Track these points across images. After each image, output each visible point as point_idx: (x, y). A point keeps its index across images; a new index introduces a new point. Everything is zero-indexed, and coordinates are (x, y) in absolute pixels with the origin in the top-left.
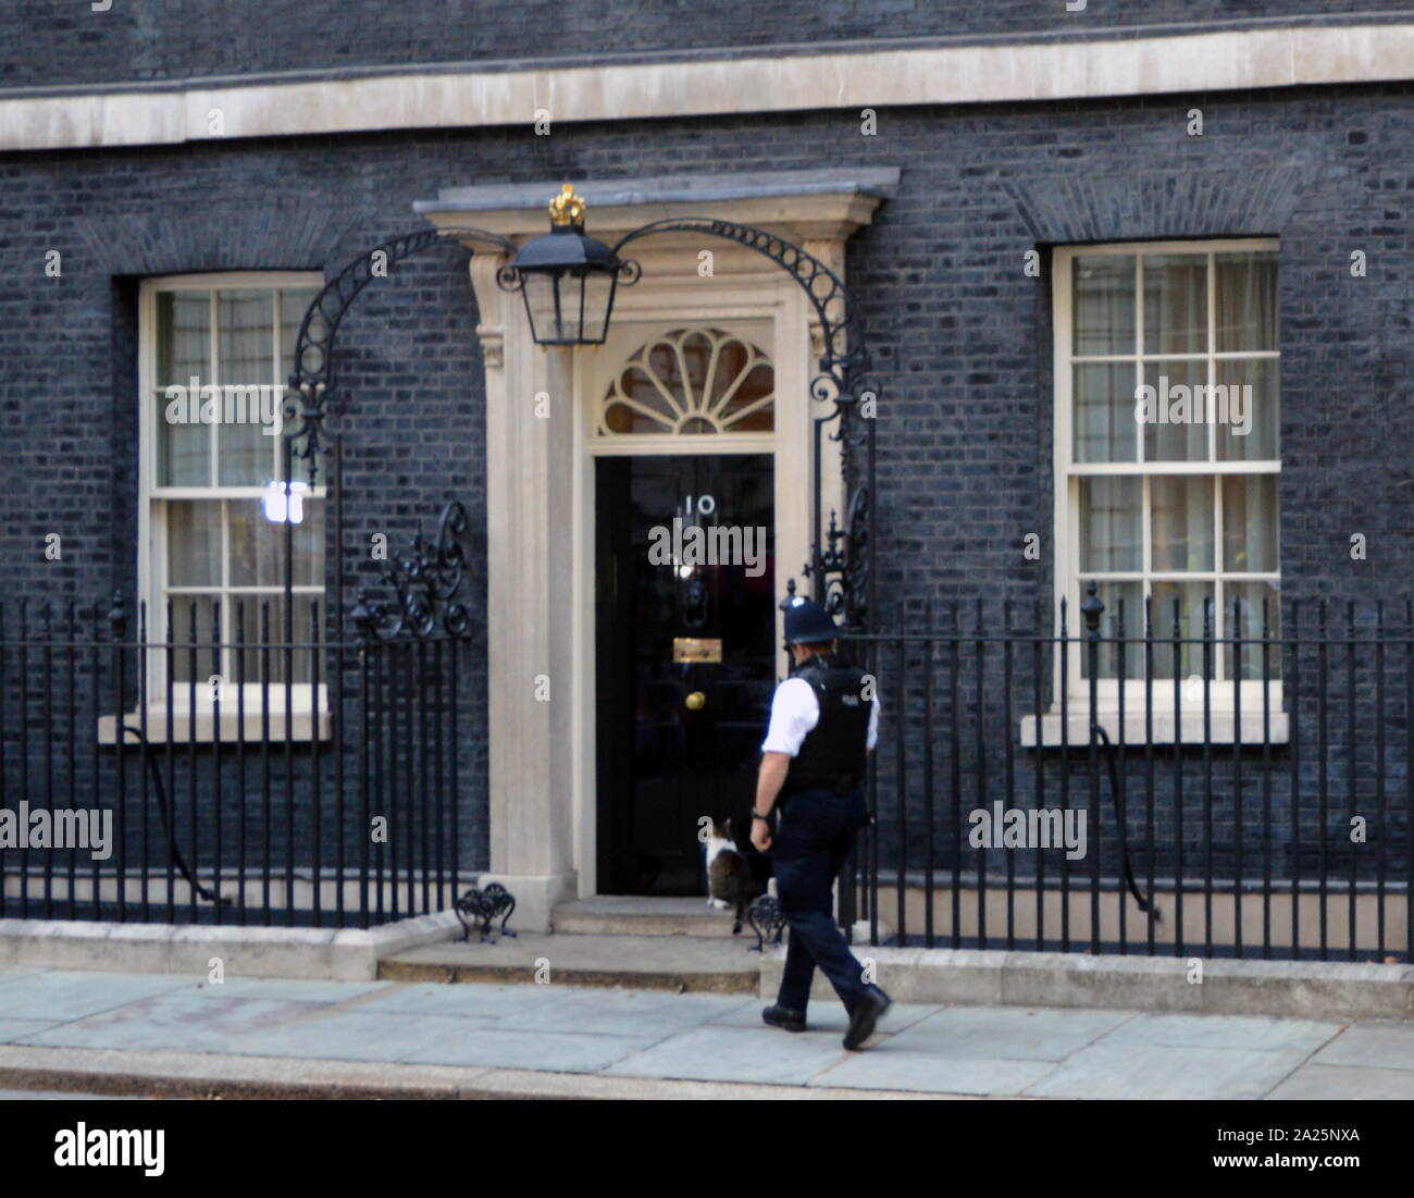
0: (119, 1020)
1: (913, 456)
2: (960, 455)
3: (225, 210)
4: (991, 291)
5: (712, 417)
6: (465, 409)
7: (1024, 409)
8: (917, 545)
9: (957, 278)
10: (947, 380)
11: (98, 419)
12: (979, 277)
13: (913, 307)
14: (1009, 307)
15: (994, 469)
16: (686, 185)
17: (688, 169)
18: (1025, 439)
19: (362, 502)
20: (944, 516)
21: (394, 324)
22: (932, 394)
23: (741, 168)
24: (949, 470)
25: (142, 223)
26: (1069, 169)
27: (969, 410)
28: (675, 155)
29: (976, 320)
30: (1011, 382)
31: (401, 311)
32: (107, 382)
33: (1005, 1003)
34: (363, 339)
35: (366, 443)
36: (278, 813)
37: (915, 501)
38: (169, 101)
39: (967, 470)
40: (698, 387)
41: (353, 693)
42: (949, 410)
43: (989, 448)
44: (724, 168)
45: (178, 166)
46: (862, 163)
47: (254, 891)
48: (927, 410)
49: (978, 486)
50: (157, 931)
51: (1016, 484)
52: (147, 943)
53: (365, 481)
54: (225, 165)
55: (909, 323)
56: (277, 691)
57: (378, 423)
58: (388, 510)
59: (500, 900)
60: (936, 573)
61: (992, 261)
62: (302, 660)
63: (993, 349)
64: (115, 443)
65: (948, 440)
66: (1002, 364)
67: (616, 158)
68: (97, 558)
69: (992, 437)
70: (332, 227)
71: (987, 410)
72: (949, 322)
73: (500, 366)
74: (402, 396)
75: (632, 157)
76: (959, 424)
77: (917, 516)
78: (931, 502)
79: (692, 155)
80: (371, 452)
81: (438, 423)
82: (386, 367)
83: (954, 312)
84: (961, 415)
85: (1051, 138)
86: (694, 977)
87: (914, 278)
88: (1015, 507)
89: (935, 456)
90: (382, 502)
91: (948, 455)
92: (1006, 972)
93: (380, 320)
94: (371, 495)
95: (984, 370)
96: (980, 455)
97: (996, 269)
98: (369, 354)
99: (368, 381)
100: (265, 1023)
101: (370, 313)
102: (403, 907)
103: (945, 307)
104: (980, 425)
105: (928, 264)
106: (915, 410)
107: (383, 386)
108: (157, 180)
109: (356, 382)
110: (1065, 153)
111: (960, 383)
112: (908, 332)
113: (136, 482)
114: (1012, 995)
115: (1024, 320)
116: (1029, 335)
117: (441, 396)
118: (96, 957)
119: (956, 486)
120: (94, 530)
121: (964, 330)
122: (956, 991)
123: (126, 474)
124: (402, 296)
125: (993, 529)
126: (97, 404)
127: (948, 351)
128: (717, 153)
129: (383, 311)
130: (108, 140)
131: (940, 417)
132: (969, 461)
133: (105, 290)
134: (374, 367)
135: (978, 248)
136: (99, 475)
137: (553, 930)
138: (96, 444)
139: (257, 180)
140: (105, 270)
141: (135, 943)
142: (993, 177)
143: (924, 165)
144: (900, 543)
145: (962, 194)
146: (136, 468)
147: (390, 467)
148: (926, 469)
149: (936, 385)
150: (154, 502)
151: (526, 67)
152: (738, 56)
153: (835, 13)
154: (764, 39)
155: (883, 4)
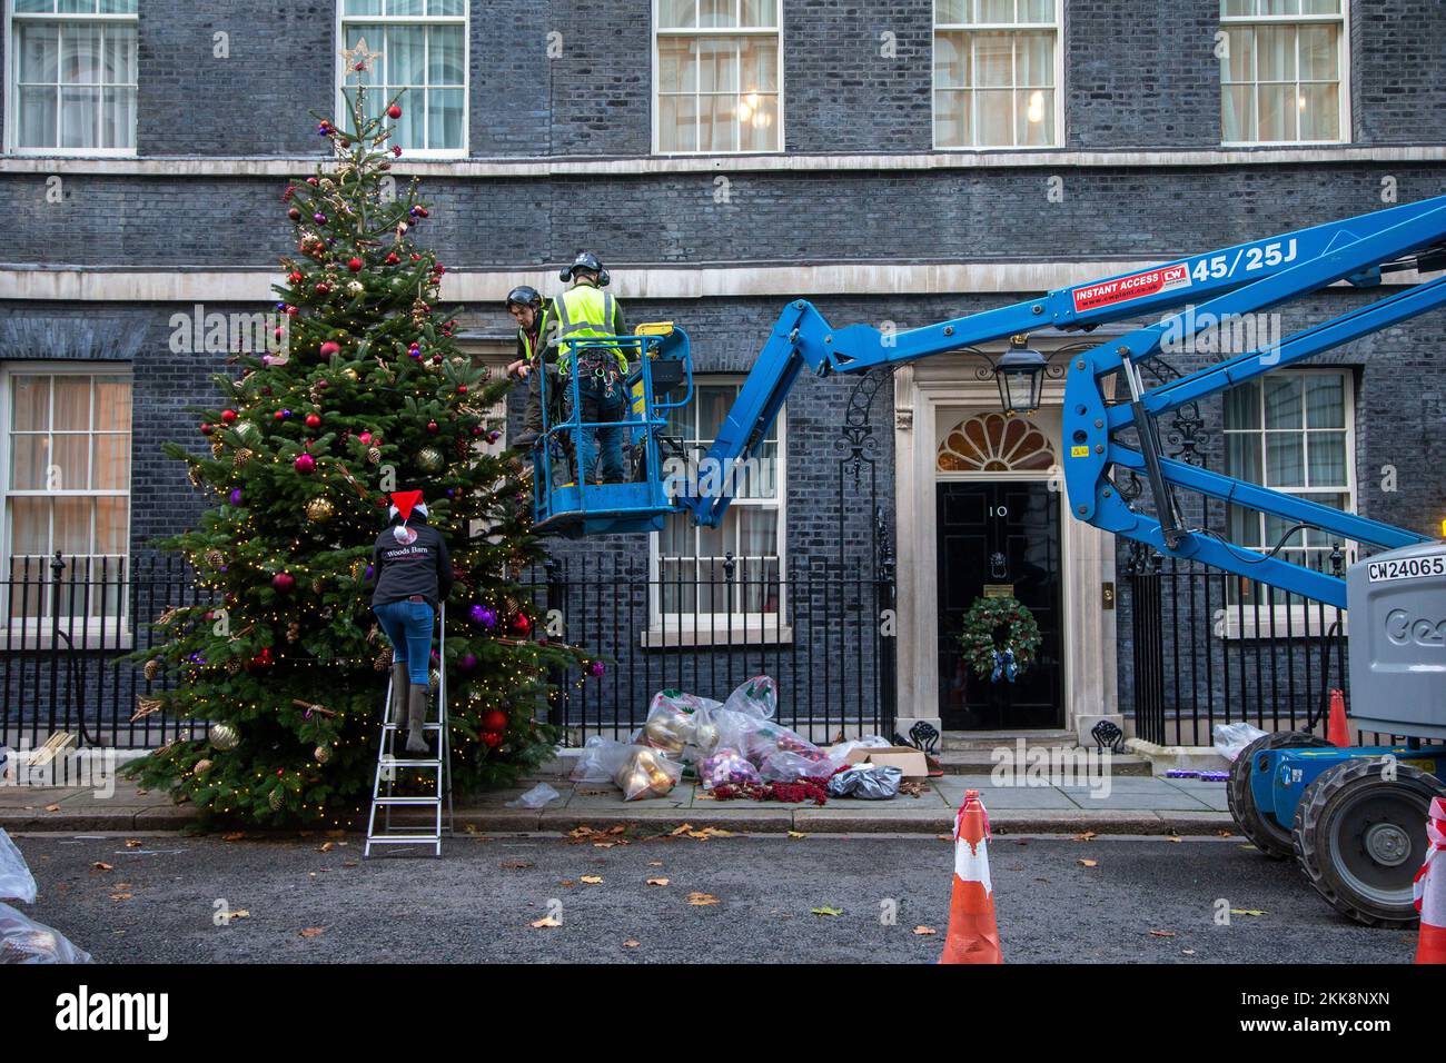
3: (724, 338)
31: (837, 397)
35: (814, 473)
38: (692, 274)
54: (724, 313)
57: (822, 461)
58: (828, 510)
80: (817, 477)
90: (825, 505)
93: (823, 401)
94: (817, 502)
98: (816, 421)
99: (816, 437)
101: (818, 398)
107: (825, 440)
109: (808, 437)
124: (838, 389)
129: (827, 398)
130: (651, 294)
134: (819, 429)
137: (944, 749)
147: (830, 486)
151: (922, 263)
152: (1051, 261)
153: (1104, 239)
154: (1063, 252)
155: (1135, 236)
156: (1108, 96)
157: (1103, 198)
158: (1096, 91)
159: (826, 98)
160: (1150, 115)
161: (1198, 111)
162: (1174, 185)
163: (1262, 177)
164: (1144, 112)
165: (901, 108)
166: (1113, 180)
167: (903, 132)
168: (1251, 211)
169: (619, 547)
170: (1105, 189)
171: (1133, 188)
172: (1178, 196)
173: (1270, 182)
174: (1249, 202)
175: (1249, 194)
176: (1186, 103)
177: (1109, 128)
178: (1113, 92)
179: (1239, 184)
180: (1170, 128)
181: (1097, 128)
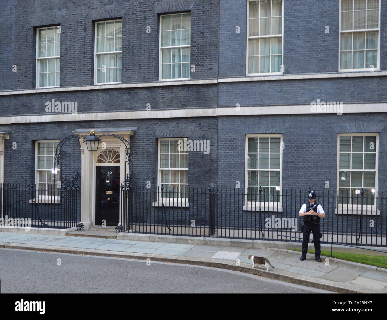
0: (32, 240)
1: (139, 167)
2: (145, 167)
3: (47, 132)
4: (150, 144)
5: (112, 161)
6: (79, 159)
7: (154, 160)
8: (139, 179)
9: (145, 143)
10: (143, 156)
11: (30, 159)
12: (148, 142)
13: (139, 146)
14: (152, 146)
15: (149, 169)
16: (109, 129)
17: (109, 127)
18: (154, 164)
19: (65, 171)
20: (143, 175)
21: (69, 147)
22: (141, 158)
23: (116, 127)
24: (143, 169)
25: (36, 133)
26: (160, 128)
27: (146, 160)
28: (107, 125)
29: (147, 148)
30: (152, 157)
31: (70, 146)
32: (31, 155)
33: (150, 241)
34: (65, 149)
35: (65, 164)
36: (53, 213)
37: (139, 173)
38: (40, 117)
39: (146, 169)
40: (110, 156)
41: (63, 197)
42: (144, 160)
43: (149, 166)
44: (114, 127)
45: (41, 125)
46: (132, 127)
47: (50, 223)
48: (141, 160)
49: (147, 171)
50: (37, 228)
51: (152, 171)
52: (36, 230)
53: (65, 168)
54: (47, 126)
55: (138, 148)
56: (53, 197)
57: (67, 161)
58: (68, 173)
59: (82, 226)
60: (141, 183)
61: (150, 140)
62: (56, 193)
63: (150, 152)
64: (32, 163)
65: (143, 165)
66: (151, 154)
67: (99, 125)
68: (29, 178)
69: (149, 164)
70: (61, 134)
71: (149, 161)
72: (144, 148)
73: (83, 153)
74: (70, 157)
75: (101, 125)
76: (145, 163)
77: (139, 175)
78: (141, 173)
79: (109, 125)
80: (66, 165)
81: (75, 161)
82: (68, 153)
83: (144, 147)
84: (145, 161)
85: (158, 124)
86: (108, 236)
87: (139, 142)
88: (152, 174)
89: (142, 167)
91: (143, 167)
92: (150, 237)
93: (67, 147)
94: (66, 170)
95: (148, 155)
96: (148, 167)
97: (150, 141)
98: (66, 151)
99: (66, 155)
100: (51, 241)
101: (66, 146)
102: (69, 226)
103: (143, 146)
104: (148, 163)
105: (141, 140)
106: (139, 160)
107: (68, 156)
108: (38, 127)
109: (64, 155)
110: (160, 126)
111: (145, 157)
112: (138, 150)
113: (35, 168)
114: (150, 240)
115: (154, 148)
116: (154, 150)
117: (75, 157)
119: (144, 171)
120: (29, 174)
121: (146, 149)
122: (143, 239)
123: (33, 167)
124: (70, 144)
125: (149, 177)
126: (30, 158)
127: (144, 152)
128: (113, 125)
129: (68, 146)
130: (31, 122)
131: (142, 161)
132: (146, 167)
133: (31, 142)
134: (66, 153)
135: (148, 138)
136: (30, 167)
137: (89, 230)
138: (30, 163)
139: (51, 127)
140: (31, 139)
141: (34, 230)
142: (150, 129)
143: (141, 127)
144: (136, 178)
145: (146, 131)
146: (35, 166)
147: (68, 167)
148: (140, 168)
149: (142, 157)
150: (37, 171)
151: (87, 113)
152: (116, 112)
153: (129, 106)
154: (119, 109)
155: (135, 105)
156: (130, 70)
157: (129, 95)
158: (127, 68)
159: (68, 73)
160: (140, 74)
161: (151, 73)
162: (145, 92)
163: (166, 89)
164: (138, 73)
165: (84, 75)
166: (131, 91)
167: (84, 81)
168: (163, 98)
169: (26, 180)
170: (129, 93)
171: (135, 93)
172: (146, 94)
173: (168, 90)
174: (162, 95)
175: (163, 93)
176: (148, 70)
177: (130, 78)
178: (131, 68)
179: (160, 91)
180: (144, 77)
181: (127, 78)
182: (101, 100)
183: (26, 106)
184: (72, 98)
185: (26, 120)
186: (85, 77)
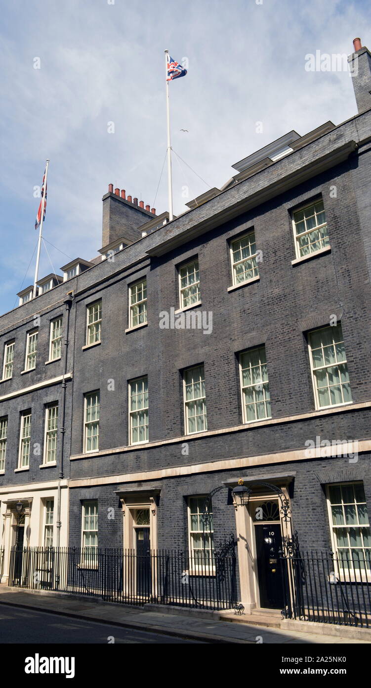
0: (178, 623)
1: (304, 524)
2: (312, 524)
3: (197, 484)
4: (314, 493)
5: (272, 517)
6: (233, 517)
7: (322, 515)
8: (306, 541)
9: (308, 491)
10: (308, 510)
11: (182, 519)
12: (311, 490)
13: (301, 496)
14: (317, 496)
15: (318, 526)
16: (263, 476)
17: (263, 474)
18: (323, 521)
20: (310, 536)
21: (222, 502)
22: (306, 513)
23: (271, 473)
24: (310, 527)
25: (187, 487)
26: (324, 470)
27: (312, 515)
28: (261, 471)
29: (312, 499)
30: (319, 509)
32: (183, 513)
33: (324, 634)
35: (219, 523)
37: (305, 533)
38: (189, 467)
39: (313, 527)
40: (272, 514)
42: (309, 515)
43: (317, 522)
44: (268, 473)
46: (290, 471)
48: (305, 515)
49: (316, 530)
50: (188, 609)
51: (322, 529)
52: (187, 611)
54: (197, 477)
55: (301, 499)
57: (220, 519)
59: (242, 607)
60: (310, 547)
61: (313, 487)
62: (211, 561)
63: (315, 504)
64: (184, 523)
65: (310, 521)
66: (317, 507)
67: (252, 473)
68: (182, 543)
69: (317, 520)
70: (212, 486)
71: (315, 515)
72: (307, 499)
74: (224, 515)
75: (255, 472)
76: (311, 518)
77: (306, 536)
78: (308, 533)
79: (264, 471)
80: (220, 525)
81: (229, 519)
83: (308, 497)
84: (311, 516)
85: (321, 464)
86: (270, 624)
87: (301, 491)
88: (322, 534)
89: (308, 524)
90: (222, 533)
91: (310, 524)
92: (323, 627)
94: (220, 532)
95: (314, 508)
96: (315, 524)
97: (314, 489)
99: (219, 512)
100: (199, 626)
101: (218, 501)
102: (225, 607)
103: (306, 496)
104: (315, 518)
105: (303, 488)
106: (303, 515)
107: (221, 513)
108: (188, 479)
109: (217, 512)
110: (323, 467)
111: (310, 510)
112: (300, 501)
113: (188, 530)
115: (320, 498)
116: (321, 501)
117: (229, 515)
118: (179, 613)
119: (312, 530)
120: (182, 538)
121: (310, 500)
122: (315, 631)
123: (186, 528)
125: (319, 538)
126: (182, 517)
127: (308, 504)
128: (267, 471)
129: (220, 500)
131: (307, 516)
132: (313, 525)
133: (182, 498)
134: (219, 510)
135: (310, 485)
136: (182, 529)
137: (251, 614)
138: (181, 524)
139: (202, 479)
140: (182, 495)
141: (185, 611)
142: (312, 472)
143: (300, 471)
144: (303, 541)
145: (307, 476)
146: (188, 527)
148: (306, 527)
149: (306, 511)
150: (191, 533)
151: (238, 458)
152: (269, 454)
153: (283, 445)
154: (273, 451)
155: (291, 443)
156: (280, 401)
157: (282, 432)
158: (277, 400)
159: (215, 414)
160: (291, 405)
161: (304, 401)
162: (300, 425)
163: (324, 419)
164: (290, 404)
165: (231, 414)
166: (284, 426)
167: (232, 421)
168: (322, 430)
169: (179, 545)
170: (282, 429)
171: (289, 428)
172: (301, 429)
173: (327, 420)
174: (321, 428)
175: (321, 425)
176: (301, 399)
177: (281, 410)
178: (281, 399)
179: (317, 422)
180: (297, 408)
181: (278, 411)
182: (251, 442)
183: (176, 456)
184: (221, 442)
185: (176, 473)
186: (233, 416)
